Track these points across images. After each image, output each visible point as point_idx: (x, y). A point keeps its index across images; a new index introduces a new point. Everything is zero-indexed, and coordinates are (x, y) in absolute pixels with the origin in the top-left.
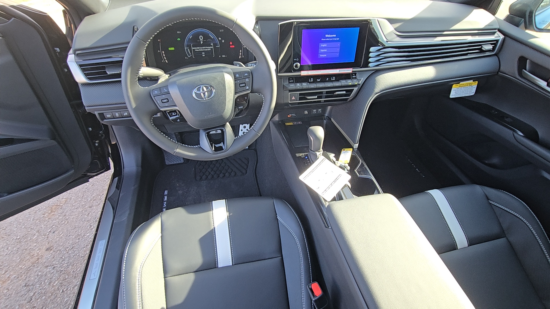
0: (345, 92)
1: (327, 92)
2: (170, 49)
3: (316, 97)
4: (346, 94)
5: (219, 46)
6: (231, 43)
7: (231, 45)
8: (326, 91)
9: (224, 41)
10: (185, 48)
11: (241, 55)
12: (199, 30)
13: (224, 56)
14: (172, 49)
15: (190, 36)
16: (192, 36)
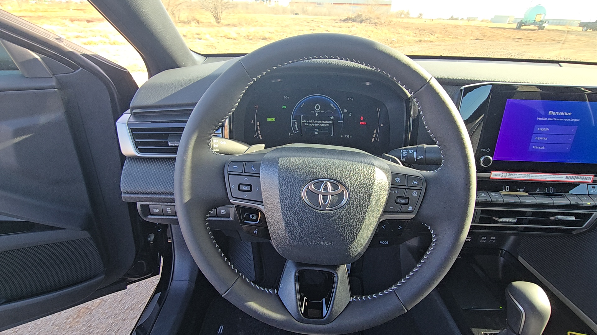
0: (573, 218)
1: (534, 214)
2: (269, 119)
3: (515, 220)
4: (575, 220)
5: (343, 121)
6: (362, 118)
7: (362, 121)
8: (534, 212)
9: (351, 114)
10: (291, 120)
11: (375, 138)
12: (317, 96)
13: (348, 136)
14: (272, 120)
15: (302, 104)
16: (304, 104)
